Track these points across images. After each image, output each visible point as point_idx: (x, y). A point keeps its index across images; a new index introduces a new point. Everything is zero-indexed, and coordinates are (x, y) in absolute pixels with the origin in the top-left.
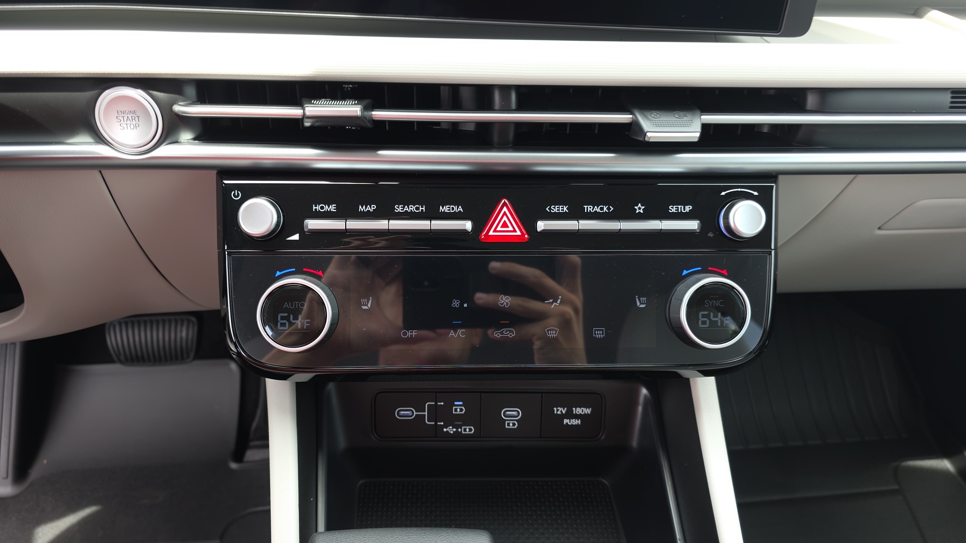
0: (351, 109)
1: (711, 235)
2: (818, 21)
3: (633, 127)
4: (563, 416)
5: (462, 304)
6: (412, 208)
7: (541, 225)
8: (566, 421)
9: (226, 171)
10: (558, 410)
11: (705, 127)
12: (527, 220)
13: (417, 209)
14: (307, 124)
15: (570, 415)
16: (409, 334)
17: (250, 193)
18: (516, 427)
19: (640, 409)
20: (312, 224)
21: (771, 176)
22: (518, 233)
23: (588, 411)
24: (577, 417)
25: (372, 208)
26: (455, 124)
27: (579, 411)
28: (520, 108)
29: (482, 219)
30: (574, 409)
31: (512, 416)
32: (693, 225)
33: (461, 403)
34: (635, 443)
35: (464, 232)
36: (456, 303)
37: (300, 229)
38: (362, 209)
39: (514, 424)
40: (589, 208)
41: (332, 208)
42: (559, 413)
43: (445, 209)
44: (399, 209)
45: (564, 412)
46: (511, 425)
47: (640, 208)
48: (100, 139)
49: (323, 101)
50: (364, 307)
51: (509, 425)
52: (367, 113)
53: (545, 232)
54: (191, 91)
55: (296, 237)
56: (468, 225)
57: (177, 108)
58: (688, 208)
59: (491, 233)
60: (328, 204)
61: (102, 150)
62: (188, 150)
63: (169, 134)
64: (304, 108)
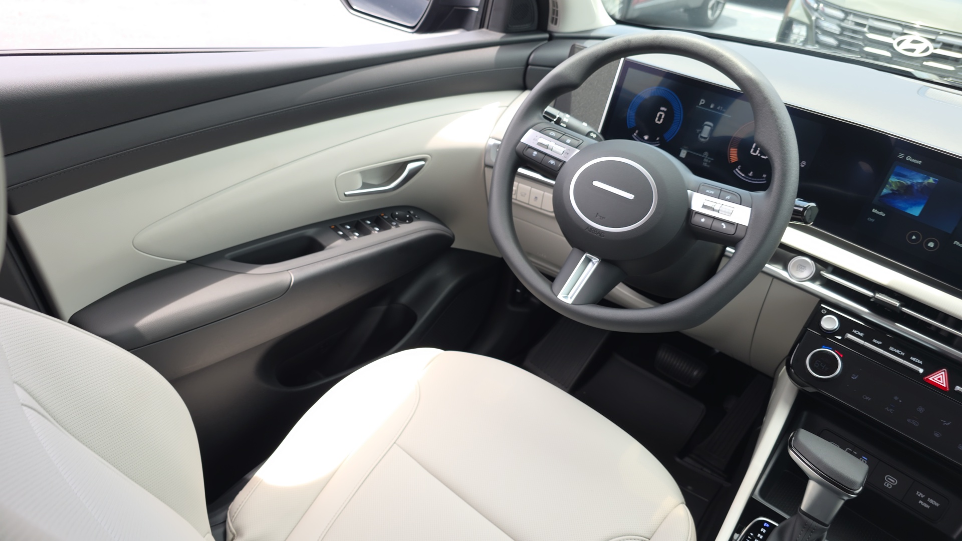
0: (897, 304)
4: (920, 498)
5: (899, 400)
6: (898, 351)
7: (958, 389)
8: (921, 502)
9: (823, 300)
10: (919, 494)
12: (952, 383)
13: (900, 353)
14: (872, 300)
15: (925, 500)
16: (867, 398)
17: (829, 313)
18: (890, 488)
20: (849, 336)
22: (944, 385)
23: (937, 505)
24: (929, 503)
25: (879, 343)
26: (939, 329)
27: (932, 501)
29: (930, 371)
30: (929, 499)
31: (890, 481)
33: (866, 459)
35: (918, 372)
36: (896, 398)
37: (843, 336)
38: (874, 341)
39: (889, 486)
41: (862, 335)
42: (919, 495)
43: (914, 359)
44: (891, 349)
45: (922, 497)
48: (785, 268)
49: (884, 295)
50: (853, 378)
51: (886, 484)
52: (900, 307)
53: (958, 392)
54: (830, 269)
55: (839, 338)
56: (921, 371)
57: (822, 272)
59: (930, 379)
60: (861, 332)
61: (784, 274)
62: (817, 288)
63: (813, 279)
64: (875, 294)
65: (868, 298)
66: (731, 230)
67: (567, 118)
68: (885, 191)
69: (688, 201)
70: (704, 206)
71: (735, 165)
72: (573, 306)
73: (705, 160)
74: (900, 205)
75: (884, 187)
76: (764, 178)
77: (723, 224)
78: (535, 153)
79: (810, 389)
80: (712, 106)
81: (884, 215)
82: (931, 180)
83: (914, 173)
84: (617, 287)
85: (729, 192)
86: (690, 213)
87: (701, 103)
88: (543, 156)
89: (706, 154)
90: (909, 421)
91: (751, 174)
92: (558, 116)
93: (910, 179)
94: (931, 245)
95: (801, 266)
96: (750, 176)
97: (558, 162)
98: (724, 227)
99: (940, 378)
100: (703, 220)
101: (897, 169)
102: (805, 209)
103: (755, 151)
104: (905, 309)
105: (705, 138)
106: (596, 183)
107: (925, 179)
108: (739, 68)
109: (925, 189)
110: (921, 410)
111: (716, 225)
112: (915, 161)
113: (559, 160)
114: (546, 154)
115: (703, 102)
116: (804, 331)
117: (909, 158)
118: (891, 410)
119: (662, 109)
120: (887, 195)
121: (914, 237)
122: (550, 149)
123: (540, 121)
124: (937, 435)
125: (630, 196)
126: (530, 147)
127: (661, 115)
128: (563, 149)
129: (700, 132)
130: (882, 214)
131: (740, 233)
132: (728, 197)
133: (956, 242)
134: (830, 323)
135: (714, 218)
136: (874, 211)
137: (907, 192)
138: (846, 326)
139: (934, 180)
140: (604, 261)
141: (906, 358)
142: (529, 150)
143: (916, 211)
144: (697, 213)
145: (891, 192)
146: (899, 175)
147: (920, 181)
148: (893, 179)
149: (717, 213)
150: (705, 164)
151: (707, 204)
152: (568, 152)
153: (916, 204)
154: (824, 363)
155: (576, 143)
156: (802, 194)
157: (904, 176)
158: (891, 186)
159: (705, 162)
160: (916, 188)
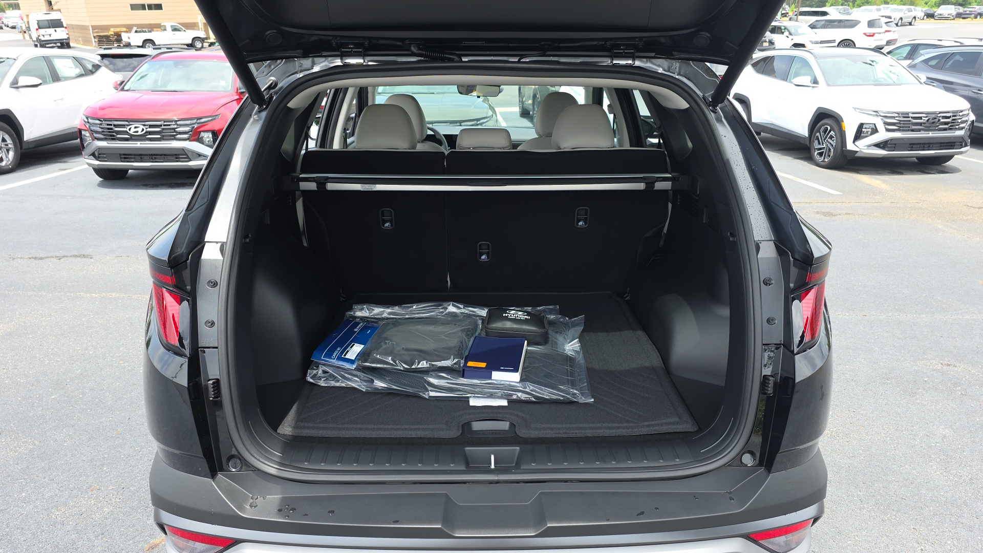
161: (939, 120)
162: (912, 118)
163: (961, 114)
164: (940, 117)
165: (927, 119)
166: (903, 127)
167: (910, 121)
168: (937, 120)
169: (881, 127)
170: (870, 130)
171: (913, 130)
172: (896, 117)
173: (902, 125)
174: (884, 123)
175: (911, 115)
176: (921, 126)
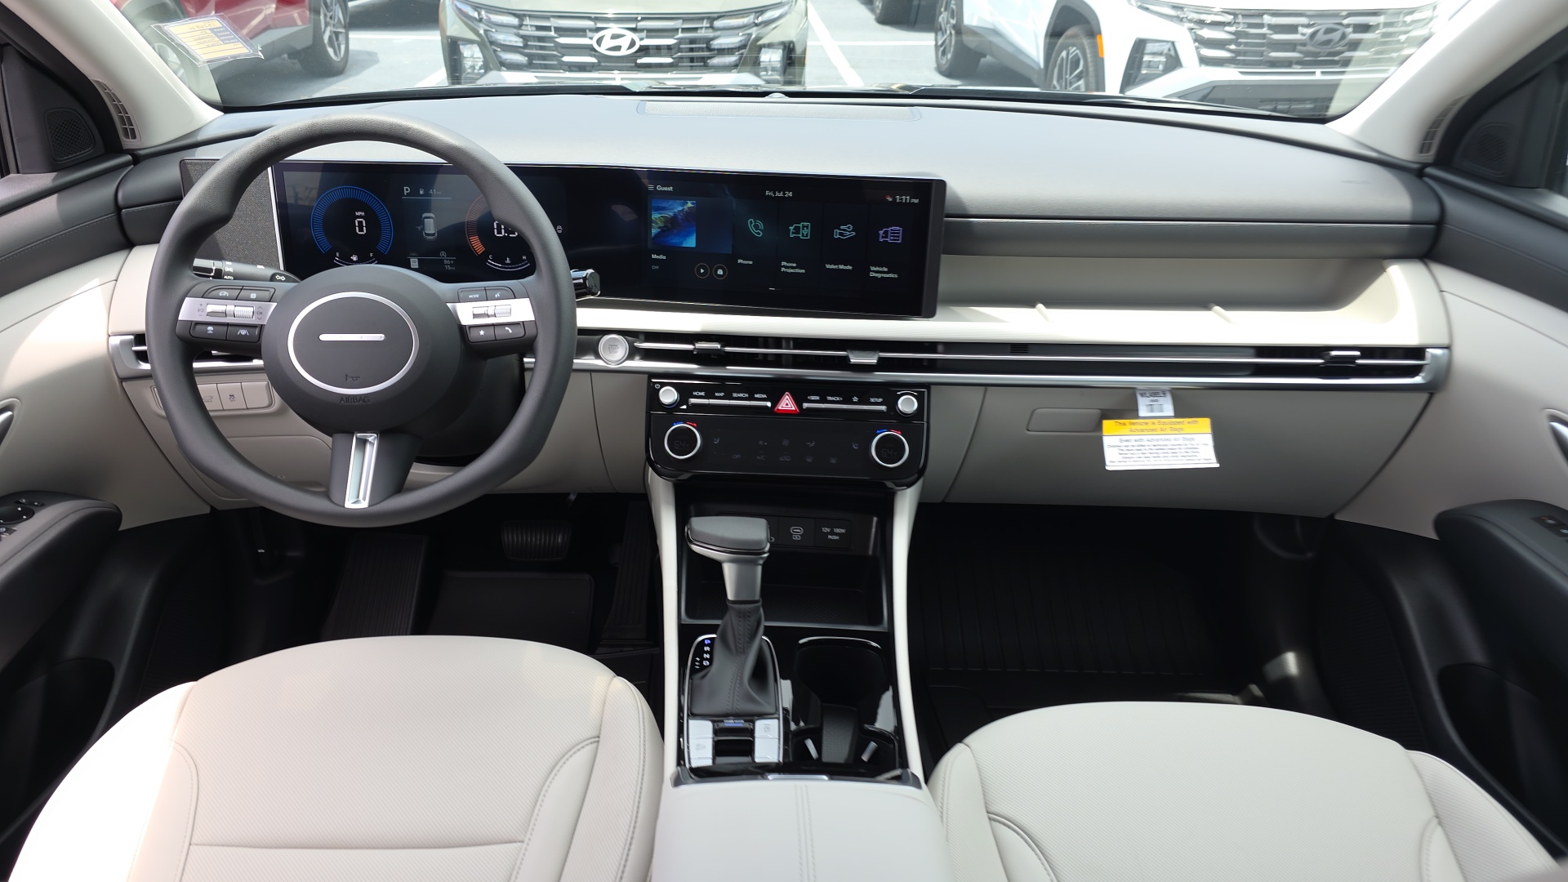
0: (717, 346)
1: (892, 413)
2: (940, 311)
3: (846, 358)
4: (828, 533)
5: (764, 443)
6: (741, 395)
7: (805, 405)
8: (830, 537)
9: (652, 375)
10: (825, 529)
11: (880, 359)
12: (798, 403)
13: (744, 395)
14: (695, 353)
15: (832, 533)
16: (736, 457)
17: (663, 385)
18: (799, 539)
19: (874, 530)
20: (693, 401)
21: (927, 386)
22: (794, 409)
23: (843, 531)
24: (836, 534)
25: (722, 394)
26: (765, 355)
27: (837, 530)
28: (795, 348)
29: (776, 400)
30: (835, 529)
31: (797, 533)
32: (883, 408)
34: (870, 552)
35: (767, 407)
36: (761, 443)
37: (686, 403)
38: (717, 394)
40: (829, 398)
41: (703, 394)
42: (825, 531)
43: (757, 396)
44: (735, 395)
45: (828, 531)
46: (797, 538)
47: (855, 399)
48: (598, 356)
49: (702, 342)
50: (715, 442)
52: (722, 348)
53: (808, 409)
54: (642, 337)
55: (685, 407)
56: (769, 404)
57: (636, 344)
58: (880, 400)
59: (780, 408)
60: (701, 392)
61: (599, 363)
62: (638, 364)
63: (630, 356)
64: (694, 345)
65: (690, 352)
66: (520, 332)
67: (229, 266)
68: (654, 231)
69: (453, 318)
70: (475, 316)
71: (485, 256)
72: (372, 508)
73: (445, 262)
74: (675, 241)
75: (651, 227)
76: (525, 260)
77: (507, 328)
78: (210, 328)
79: (685, 476)
80: (421, 192)
81: (664, 257)
82: (690, 204)
83: (671, 202)
84: (411, 471)
85: (497, 289)
86: (463, 330)
87: (405, 192)
88: (225, 328)
89: (443, 254)
90: (781, 459)
91: (508, 261)
92: (214, 268)
93: (670, 209)
94: (720, 272)
95: (612, 347)
96: (508, 264)
97: (252, 330)
98: (510, 331)
99: (787, 403)
100: (482, 333)
101: (655, 203)
102: (585, 279)
103: (499, 232)
104: (728, 349)
105: (433, 235)
106: (324, 337)
107: (683, 205)
108: (436, 139)
109: (689, 215)
110: (786, 443)
111: (499, 332)
112: (665, 189)
113: (254, 326)
114: (228, 325)
115: (407, 190)
116: (649, 416)
117: (659, 188)
118: (762, 457)
119: (358, 214)
120: (657, 235)
121: (702, 271)
122: (230, 316)
123: (196, 282)
124: (809, 460)
125: (380, 337)
126: (197, 323)
127: (360, 223)
128: (251, 309)
129: (423, 229)
130: (662, 257)
131: (530, 332)
132: (497, 295)
133: (740, 261)
134: (668, 396)
135: (493, 325)
136: (654, 256)
137: (673, 225)
138: (685, 392)
139: (692, 203)
140: (384, 434)
141: (751, 398)
142: (198, 327)
143: (691, 242)
144: (471, 327)
145: (659, 230)
146: (658, 209)
147: (680, 208)
148: (655, 216)
149: (494, 318)
150: (449, 267)
151: (477, 311)
152: (261, 310)
153: (688, 235)
154: (683, 441)
155: (267, 295)
156: (575, 263)
157: (664, 209)
158: (656, 223)
159: (447, 265)
160: (680, 217)
161: (1344, 36)
162: (1271, 27)
163: (1409, 19)
164: (1348, 26)
165: (1310, 31)
166: (1245, 53)
167: (1264, 36)
168: (1336, 36)
169: (1187, 51)
170: (1163, 59)
171: (1274, 63)
172: (1229, 24)
173: (1242, 48)
174: (1195, 41)
175: (1267, 19)
176: (1294, 50)
